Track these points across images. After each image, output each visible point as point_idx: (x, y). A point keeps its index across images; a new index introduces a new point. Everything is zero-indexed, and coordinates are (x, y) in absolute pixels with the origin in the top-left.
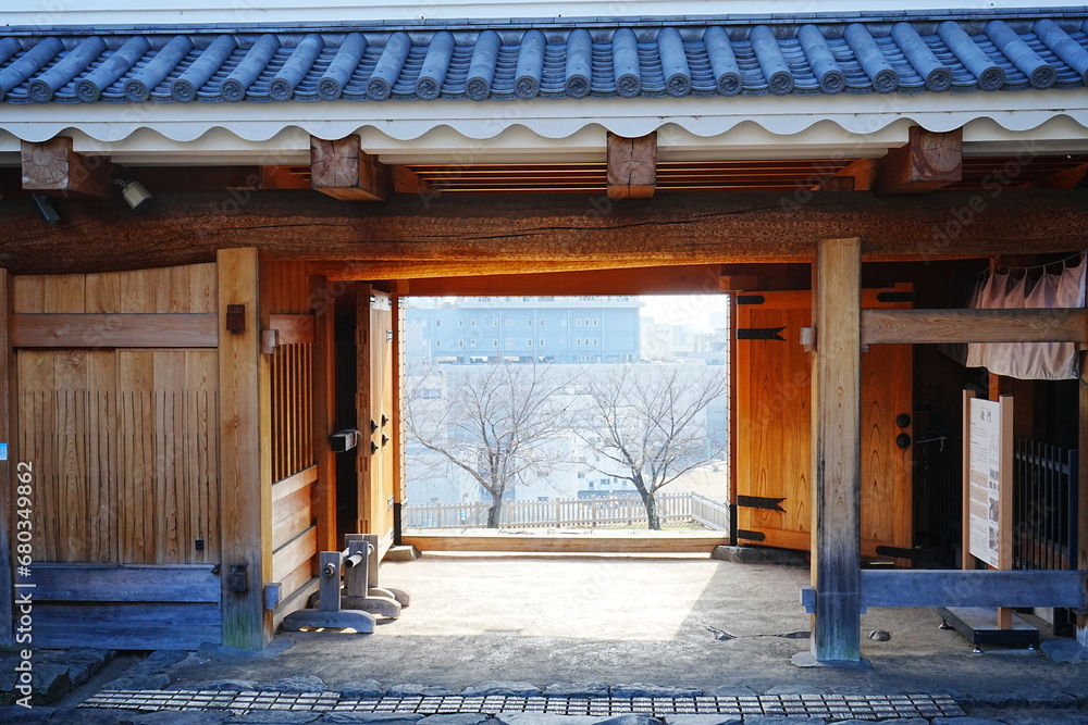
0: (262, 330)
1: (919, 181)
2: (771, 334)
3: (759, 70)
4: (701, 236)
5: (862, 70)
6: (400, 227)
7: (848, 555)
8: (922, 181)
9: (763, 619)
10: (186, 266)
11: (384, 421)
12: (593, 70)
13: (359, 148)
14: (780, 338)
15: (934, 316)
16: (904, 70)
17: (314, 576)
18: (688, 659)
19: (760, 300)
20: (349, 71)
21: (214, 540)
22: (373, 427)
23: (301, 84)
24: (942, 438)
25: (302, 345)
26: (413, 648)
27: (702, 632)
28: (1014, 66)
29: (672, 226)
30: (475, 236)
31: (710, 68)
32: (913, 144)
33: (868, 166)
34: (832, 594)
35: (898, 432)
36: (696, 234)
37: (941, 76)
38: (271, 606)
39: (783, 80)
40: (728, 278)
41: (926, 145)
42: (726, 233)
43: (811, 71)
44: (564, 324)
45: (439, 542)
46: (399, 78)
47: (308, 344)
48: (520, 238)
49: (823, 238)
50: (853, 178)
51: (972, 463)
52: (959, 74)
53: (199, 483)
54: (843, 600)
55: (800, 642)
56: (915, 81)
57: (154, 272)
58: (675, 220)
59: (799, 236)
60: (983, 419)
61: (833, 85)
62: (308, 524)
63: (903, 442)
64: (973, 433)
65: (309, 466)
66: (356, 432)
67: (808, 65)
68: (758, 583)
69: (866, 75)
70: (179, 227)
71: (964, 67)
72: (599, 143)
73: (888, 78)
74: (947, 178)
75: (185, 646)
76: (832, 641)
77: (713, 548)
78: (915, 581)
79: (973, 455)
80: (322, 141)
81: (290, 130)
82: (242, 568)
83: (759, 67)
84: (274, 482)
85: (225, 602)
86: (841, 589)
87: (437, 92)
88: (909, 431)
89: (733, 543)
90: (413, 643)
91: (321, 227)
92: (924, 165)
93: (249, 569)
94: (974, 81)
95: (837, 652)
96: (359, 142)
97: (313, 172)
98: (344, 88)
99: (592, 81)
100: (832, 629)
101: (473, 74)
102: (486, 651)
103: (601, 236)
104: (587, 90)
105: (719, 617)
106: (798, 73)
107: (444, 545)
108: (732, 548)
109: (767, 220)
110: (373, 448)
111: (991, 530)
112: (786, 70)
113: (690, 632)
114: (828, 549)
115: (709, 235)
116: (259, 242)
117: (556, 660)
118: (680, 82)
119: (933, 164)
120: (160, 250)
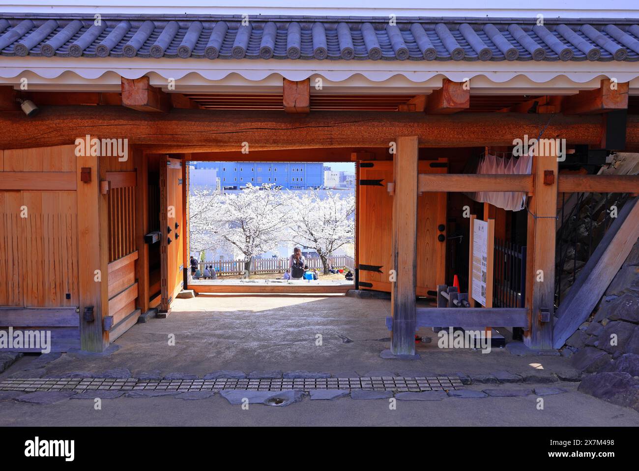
0: (101, 181)
1: (447, 108)
2: (377, 183)
3: (364, 46)
4: (336, 134)
5: (418, 48)
6: (175, 126)
7: (409, 301)
8: (450, 108)
9: (368, 330)
10: (59, 146)
11: (177, 226)
12: (276, 44)
13: (148, 84)
14: (381, 185)
15: (455, 178)
16: (440, 49)
17: (136, 308)
18: (327, 354)
19: (371, 165)
20: (142, 42)
21: (76, 293)
22: (169, 230)
23: (115, 48)
24: (461, 236)
25: (129, 188)
26: (185, 349)
27: (336, 338)
28: (497, 48)
29: (320, 128)
30: (216, 132)
31: (338, 44)
32: (444, 88)
33: (423, 99)
34: (401, 321)
35: (439, 233)
36: (333, 133)
37: (459, 52)
38: (107, 329)
39: (376, 52)
40: (355, 154)
41: (451, 88)
42: (349, 133)
43: (391, 48)
44: (286, 170)
45: (207, 288)
46: (170, 46)
47: (132, 187)
48: (240, 133)
49: (399, 136)
50: (415, 105)
51: (474, 252)
52: (469, 51)
53: (68, 263)
54: (407, 324)
55: (386, 344)
56: (445, 55)
57: (42, 149)
58: (322, 125)
59: (386, 135)
60: (479, 230)
61: (402, 56)
62: (133, 281)
63: (441, 238)
64: (475, 237)
65: (133, 251)
66: (160, 233)
67: (390, 45)
68: (368, 310)
69: (420, 51)
70: (54, 125)
71: (471, 48)
72: (280, 84)
73: (431, 52)
74: (462, 107)
75: (60, 350)
76: (401, 345)
77: (346, 291)
78: (443, 314)
79: (475, 248)
80: (128, 80)
81: (109, 74)
82: (90, 309)
83: (364, 45)
84: (110, 261)
85: (82, 327)
86: (406, 318)
87: (189, 54)
88: (444, 233)
89: (357, 288)
90: (185, 346)
91: (132, 126)
92: (449, 100)
93: (95, 309)
94: (476, 56)
95: (403, 350)
96: (148, 80)
97: (123, 96)
98: (138, 51)
99: (275, 50)
100: (401, 339)
101: (210, 45)
102: (222, 350)
103: (283, 133)
104: (271, 55)
105: (346, 330)
106: (385, 48)
107: (210, 289)
108: (356, 291)
109: (370, 126)
110: (169, 241)
111: (483, 287)
112: (377, 46)
113: (330, 338)
114: (399, 297)
115: (340, 134)
116: (99, 134)
117: (259, 355)
118: (321, 52)
119: (455, 99)
120: (44, 138)
